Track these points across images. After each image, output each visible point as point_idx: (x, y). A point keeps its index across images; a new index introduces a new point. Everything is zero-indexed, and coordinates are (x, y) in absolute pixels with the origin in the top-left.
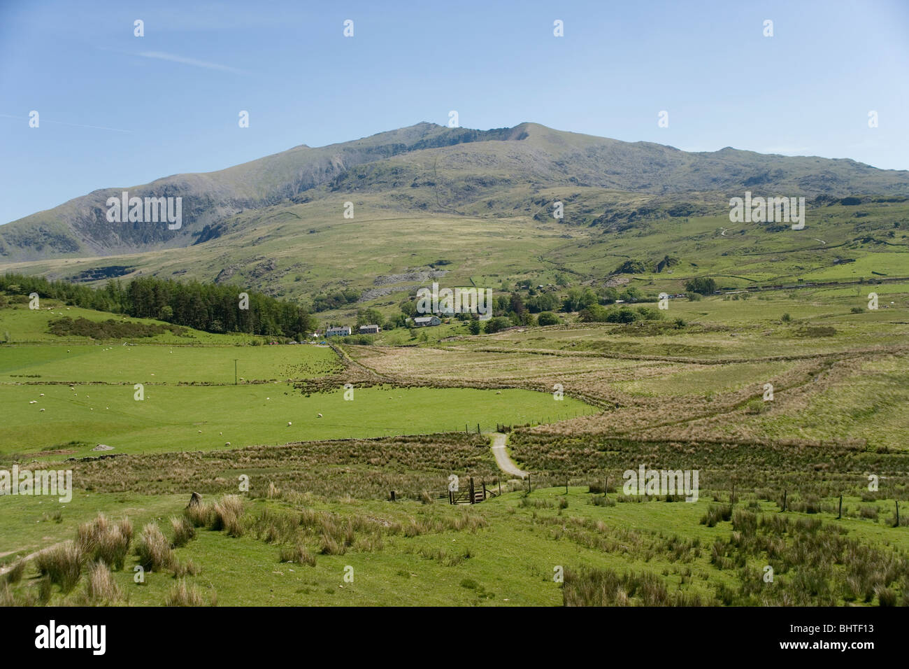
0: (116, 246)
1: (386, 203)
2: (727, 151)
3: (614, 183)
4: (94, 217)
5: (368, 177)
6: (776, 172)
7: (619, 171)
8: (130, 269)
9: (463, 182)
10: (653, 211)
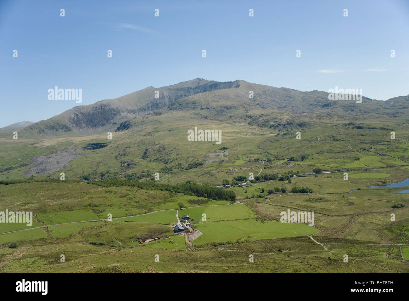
0: (85, 129)
1: (192, 116)
2: (315, 92)
3: (273, 105)
4: (76, 118)
5: (183, 105)
6: (333, 102)
7: (275, 100)
8: (106, 144)
9: (220, 108)
10: (292, 124)
